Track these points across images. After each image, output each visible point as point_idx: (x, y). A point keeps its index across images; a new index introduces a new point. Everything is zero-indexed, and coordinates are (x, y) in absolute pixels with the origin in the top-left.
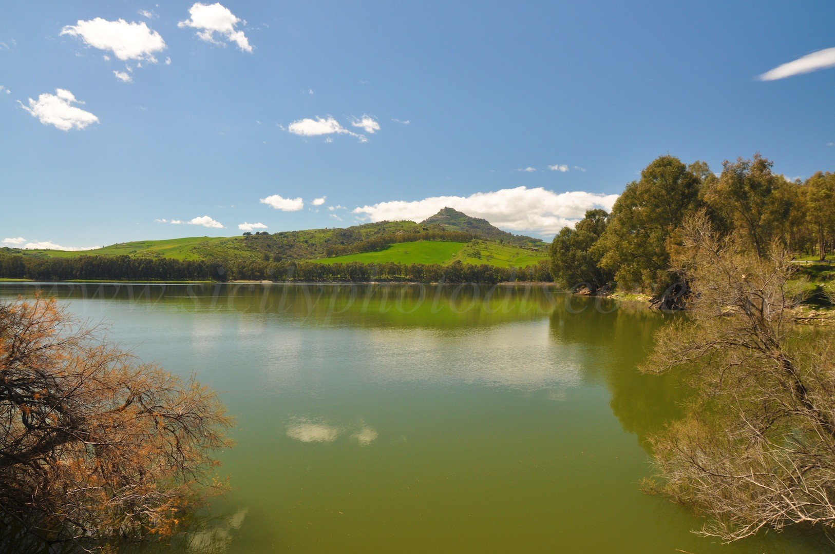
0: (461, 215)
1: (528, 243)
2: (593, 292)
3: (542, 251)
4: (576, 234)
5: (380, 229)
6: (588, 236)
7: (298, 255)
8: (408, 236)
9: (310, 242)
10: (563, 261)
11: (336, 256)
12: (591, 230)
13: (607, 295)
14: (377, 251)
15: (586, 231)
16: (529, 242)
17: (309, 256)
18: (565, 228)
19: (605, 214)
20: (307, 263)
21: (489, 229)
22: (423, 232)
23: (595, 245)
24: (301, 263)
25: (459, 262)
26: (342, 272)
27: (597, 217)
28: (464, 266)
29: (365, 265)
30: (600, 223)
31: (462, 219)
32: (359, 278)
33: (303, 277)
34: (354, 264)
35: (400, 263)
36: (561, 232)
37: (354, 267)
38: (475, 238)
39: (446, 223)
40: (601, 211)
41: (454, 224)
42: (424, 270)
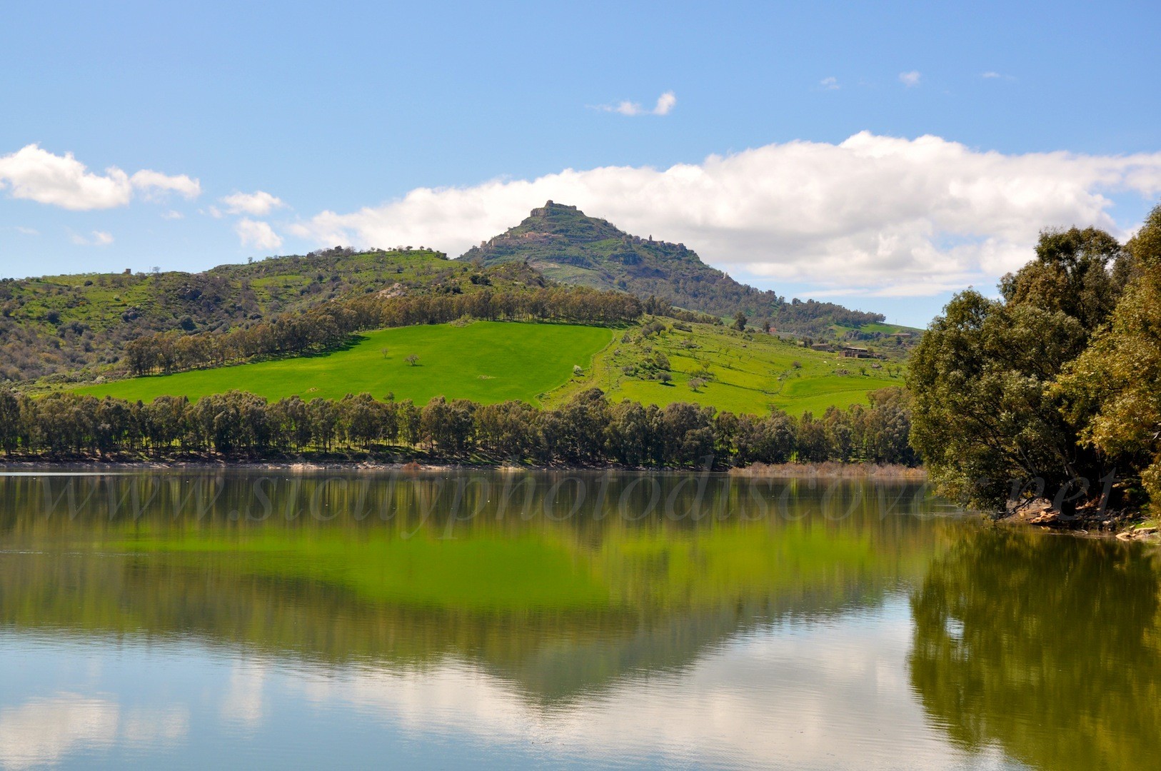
0: (603, 229)
1: (834, 327)
2: (1068, 518)
3: (884, 358)
4: (1004, 317)
5: (321, 278)
6: (1047, 324)
7: (23, 367)
8: (421, 304)
9: (67, 321)
10: (957, 408)
11: (167, 373)
12: (1056, 300)
13: (1114, 529)
14: (310, 354)
15: (1040, 306)
16: (838, 324)
17: (63, 371)
18: (966, 294)
19: (1108, 245)
20: (58, 395)
21: (698, 279)
22: (473, 293)
23: (1070, 371)
24: (36, 396)
25: (597, 395)
26: (188, 430)
27: (1080, 256)
28: (612, 409)
29: (269, 405)
30: (1088, 278)
31: (604, 243)
32: (247, 449)
33: (42, 445)
34: (230, 401)
35: (391, 398)
36: (953, 309)
37: (232, 411)
38: (649, 312)
39: (551, 259)
40: (1092, 233)
41: (577, 261)
42: (475, 424)
